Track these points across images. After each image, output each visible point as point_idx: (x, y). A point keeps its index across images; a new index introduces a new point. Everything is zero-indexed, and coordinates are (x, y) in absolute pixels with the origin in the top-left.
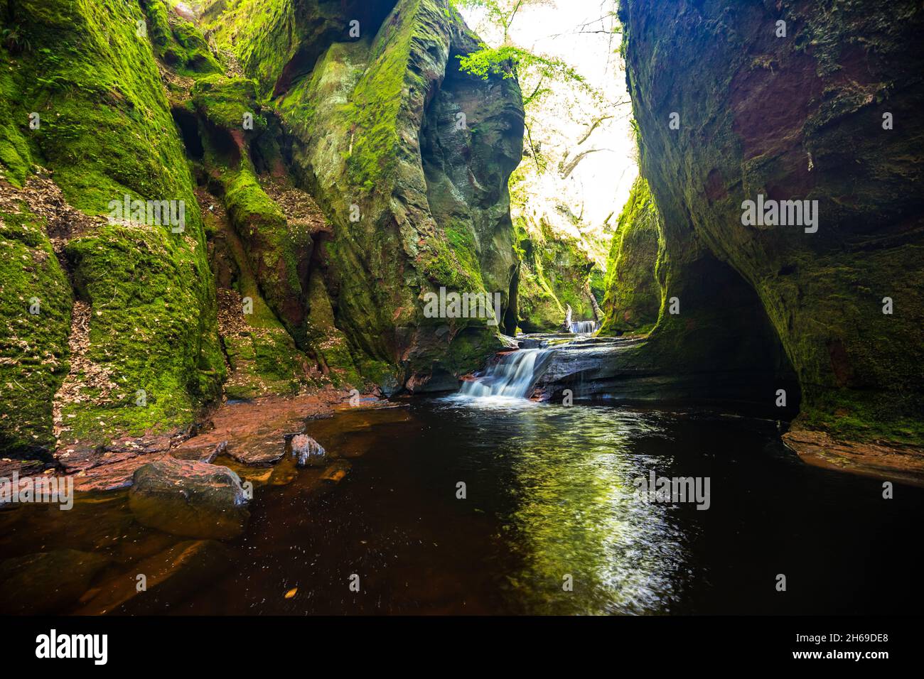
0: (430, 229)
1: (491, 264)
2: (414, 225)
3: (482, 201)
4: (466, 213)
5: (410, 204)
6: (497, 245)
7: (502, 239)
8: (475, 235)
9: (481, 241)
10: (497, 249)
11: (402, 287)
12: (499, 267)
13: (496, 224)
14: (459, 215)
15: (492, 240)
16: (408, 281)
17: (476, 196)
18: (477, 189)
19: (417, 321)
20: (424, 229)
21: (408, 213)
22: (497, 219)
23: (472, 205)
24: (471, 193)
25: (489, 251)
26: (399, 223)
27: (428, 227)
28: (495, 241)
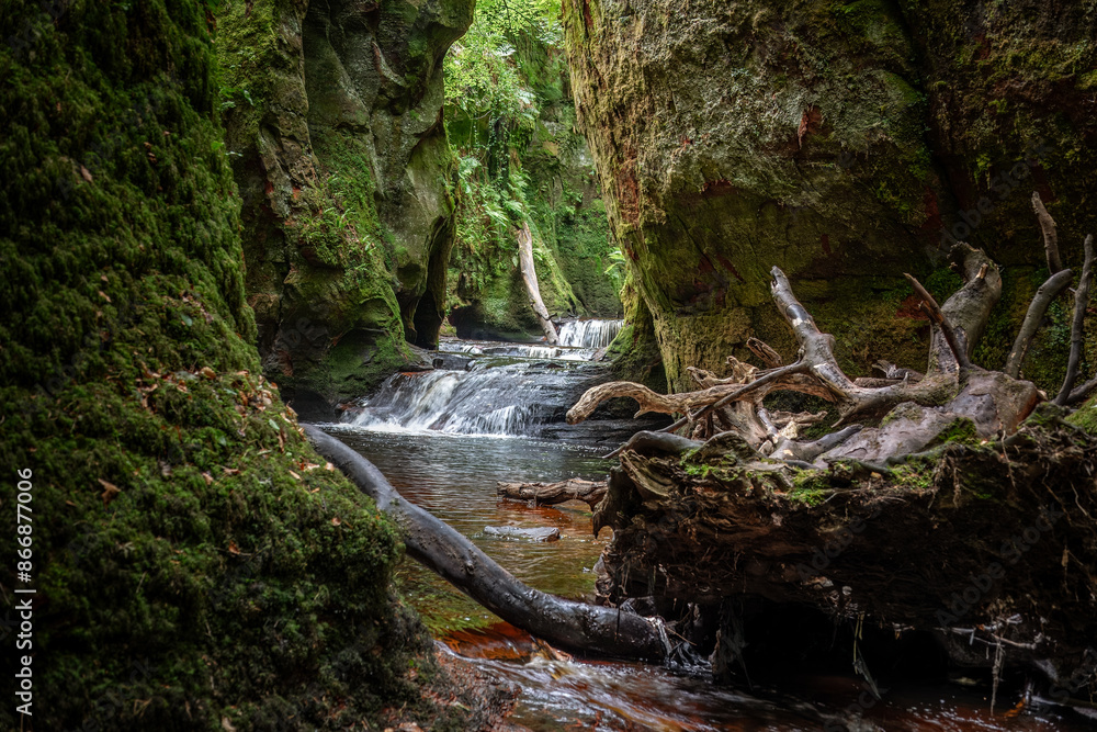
0: (310, 174)
1: (398, 215)
2: (286, 169)
3: (392, 102)
4: (362, 122)
5: (283, 136)
6: (413, 181)
7: (424, 168)
8: (375, 160)
9: (386, 172)
10: (412, 189)
11: (262, 263)
12: (414, 221)
13: (415, 143)
14: (350, 128)
15: (404, 172)
16: (271, 255)
17: (382, 92)
18: (385, 79)
19: (281, 316)
20: (301, 175)
21: (280, 150)
22: (417, 135)
23: (375, 107)
24: (373, 85)
25: (398, 192)
26: (267, 168)
27: (304, 172)
28: (410, 174)
